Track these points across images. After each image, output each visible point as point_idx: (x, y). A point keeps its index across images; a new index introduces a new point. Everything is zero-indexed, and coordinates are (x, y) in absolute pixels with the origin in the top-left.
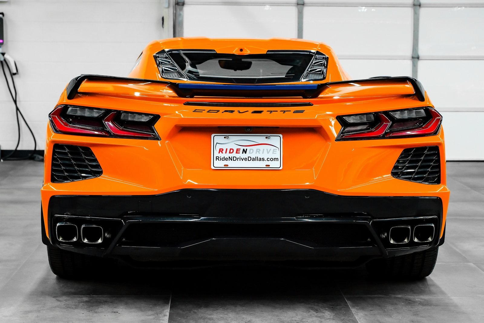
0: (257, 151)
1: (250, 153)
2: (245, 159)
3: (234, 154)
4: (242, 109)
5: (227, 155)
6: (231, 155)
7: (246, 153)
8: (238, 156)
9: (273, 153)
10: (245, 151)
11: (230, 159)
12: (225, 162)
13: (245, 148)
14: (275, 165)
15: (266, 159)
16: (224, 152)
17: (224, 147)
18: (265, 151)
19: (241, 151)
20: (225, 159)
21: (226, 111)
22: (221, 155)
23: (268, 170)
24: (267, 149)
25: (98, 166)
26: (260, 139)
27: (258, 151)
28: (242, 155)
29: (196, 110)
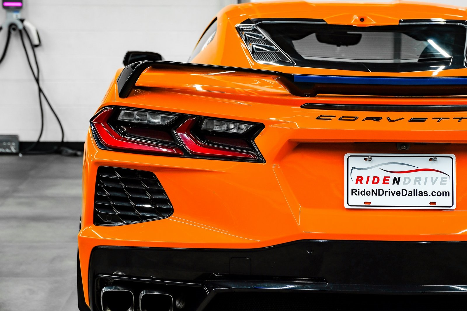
0: (415, 181)
1: (404, 183)
2: (398, 193)
3: (380, 186)
4: (394, 115)
5: (370, 187)
6: (375, 187)
7: (398, 183)
8: (385, 188)
9: (441, 184)
10: (397, 181)
11: (374, 192)
12: (367, 198)
13: (397, 176)
14: (444, 202)
15: (429, 193)
16: (364, 181)
17: (364, 174)
18: (429, 181)
19: (391, 180)
20: (365, 193)
21: (368, 118)
22: (360, 187)
23: (433, 210)
24: (432, 178)
25: (167, 201)
27: (418, 180)
28: (392, 187)
29: (322, 116)
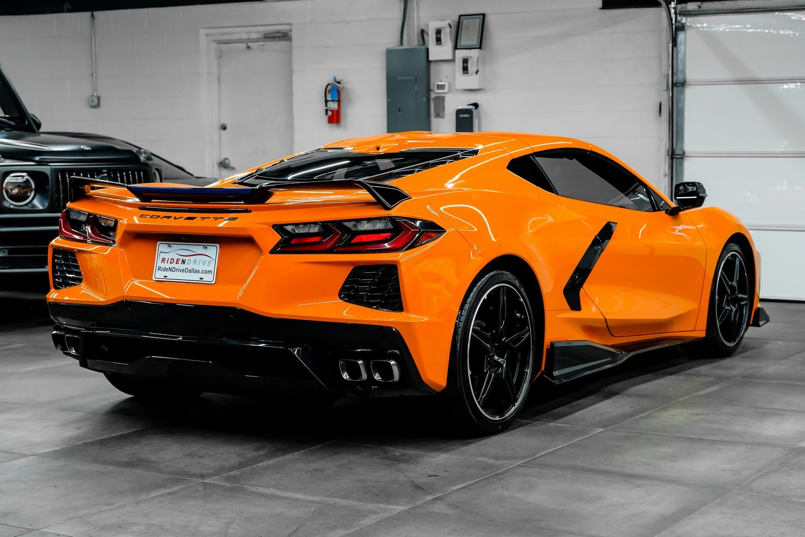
0: (194, 262)
1: (188, 264)
2: (183, 270)
3: (174, 265)
4: (178, 215)
5: (168, 265)
6: (171, 266)
7: (184, 263)
8: (177, 266)
9: (208, 265)
10: (183, 262)
11: (170, 269)
12: (166, 273)
13: (184, 258)
14: (209, 278)
15: (200, 271)
16: (166, 261)
17: (166, 256)
18: (201, 262)
19: (181, 261)
20: (165, 270)
21: (165, 217)
22: (163, 265)
23: (201, 284)
24: (203, 261)
26: (198, 249)
27: (195, 261)
28: (181, 266)
29: (143, 215)
